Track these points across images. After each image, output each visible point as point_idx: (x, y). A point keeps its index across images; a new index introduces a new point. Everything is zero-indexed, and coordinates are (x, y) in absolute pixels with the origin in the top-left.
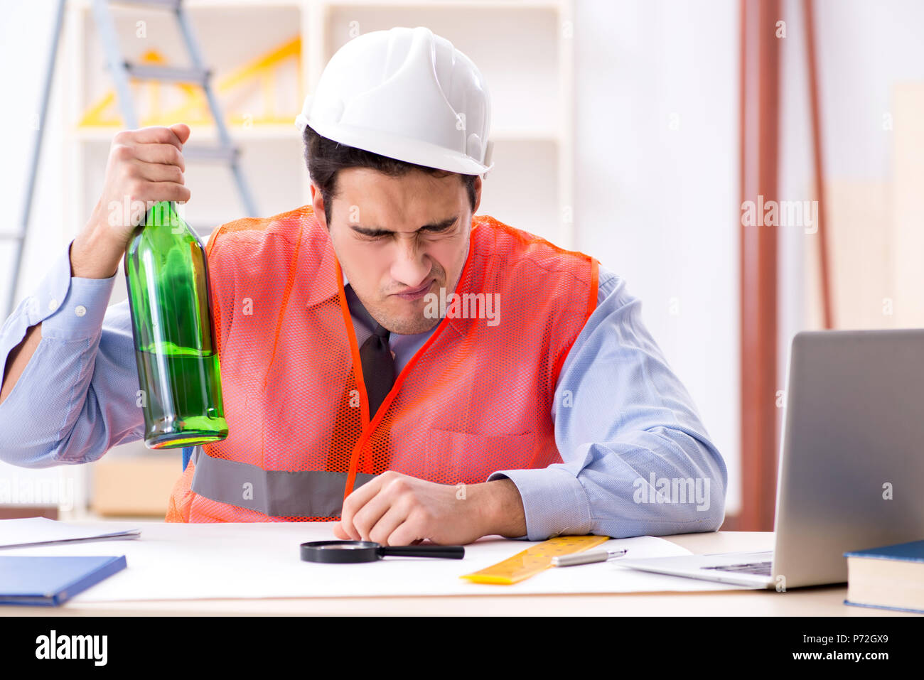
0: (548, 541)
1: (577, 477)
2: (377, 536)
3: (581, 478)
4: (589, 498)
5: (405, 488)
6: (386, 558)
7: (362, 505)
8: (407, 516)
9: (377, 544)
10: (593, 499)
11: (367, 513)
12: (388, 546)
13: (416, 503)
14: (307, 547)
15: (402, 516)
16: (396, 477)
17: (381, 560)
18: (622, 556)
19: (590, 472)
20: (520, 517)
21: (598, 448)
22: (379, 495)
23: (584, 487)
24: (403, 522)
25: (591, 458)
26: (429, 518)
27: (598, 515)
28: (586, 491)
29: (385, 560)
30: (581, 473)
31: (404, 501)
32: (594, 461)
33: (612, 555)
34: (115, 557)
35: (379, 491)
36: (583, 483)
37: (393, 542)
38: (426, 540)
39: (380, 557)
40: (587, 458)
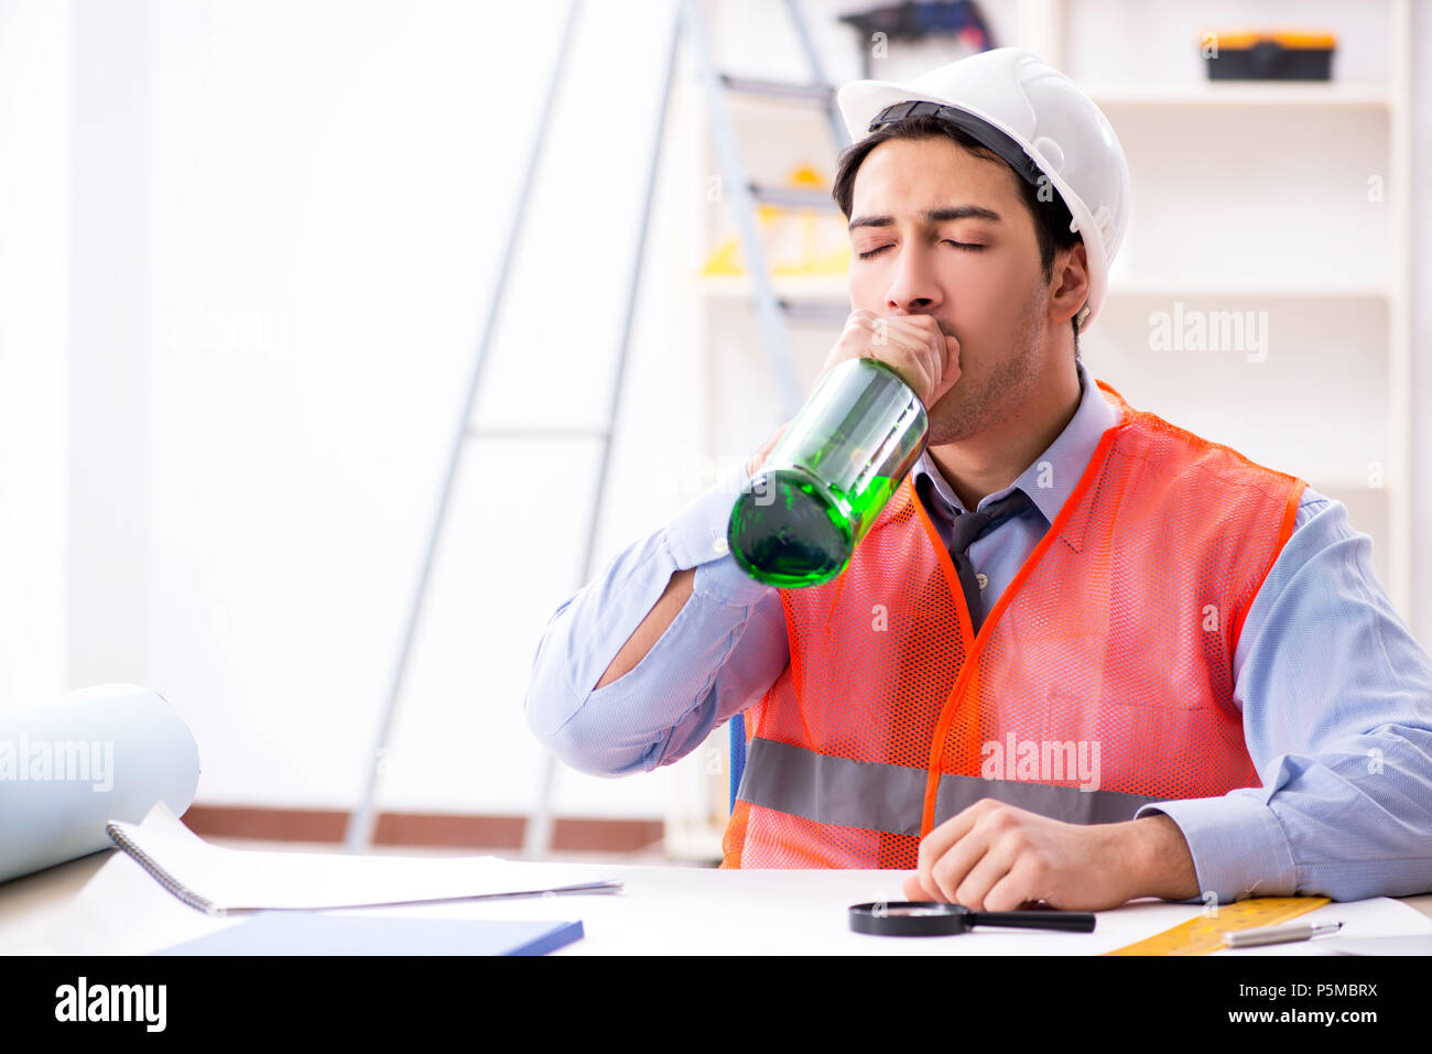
0: (1233, 905)
1: (1268, 804)
2: (967, 896)
3: (1274, 805)
4: (1287, 833)
5: (1010, 823)
6: (977, 929)
7: (947, 849)
8: (1012, 866)
9: (965, 908)
10: (1294, 834)
11: (954, 860)
12: (984, 910)
13: (1026, 845)
14: (858, 912)
15: (1005, 864)
16: (997, 807)
17: (970, 932)
18: (1335, 931)
19: (1286, 794)
20: (1185, 866)
21: (1295, 761)
22: (972, 832)
23: (1279, 818)
24: (1007, 872)
25: (1287, 775)
26: (1044, 867)
27: (1304, 856)
28: (1283, 824)
29: (976, 933)
30: (1273, 797)
31: (1006, 843)
32: (1292, 778)
33: (1318, 931)
34: (567, 923)
35: (972, 828)
36: (1277, 812)
37: (993, 904)
38: (1041, 901)
39: (967, 928)
40: (1281, 776)
